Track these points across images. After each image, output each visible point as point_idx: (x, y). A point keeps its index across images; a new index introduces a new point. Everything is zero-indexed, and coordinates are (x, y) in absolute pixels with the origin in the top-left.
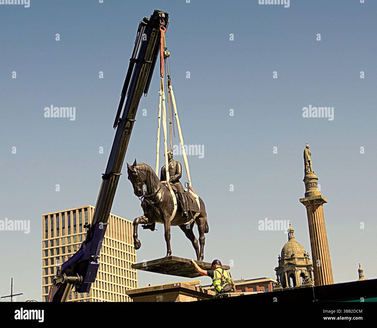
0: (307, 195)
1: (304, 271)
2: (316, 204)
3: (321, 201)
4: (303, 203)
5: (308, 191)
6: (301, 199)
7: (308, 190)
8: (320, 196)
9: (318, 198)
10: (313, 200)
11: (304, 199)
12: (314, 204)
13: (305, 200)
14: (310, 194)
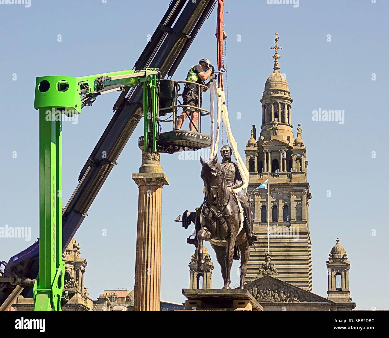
0: (143, 170)
1: (70, 270)
2: (155, 184)
3: (161, 181)
4: (136, 180)
5: (146, 165)
6: (134, 175)
7: (146, 163)
8: (163, 174)
9: (158, 176)
10: (151, 179)
11: (138, 175)
12: (152, 184)
13: (140, 177)
14: (148, 169)
